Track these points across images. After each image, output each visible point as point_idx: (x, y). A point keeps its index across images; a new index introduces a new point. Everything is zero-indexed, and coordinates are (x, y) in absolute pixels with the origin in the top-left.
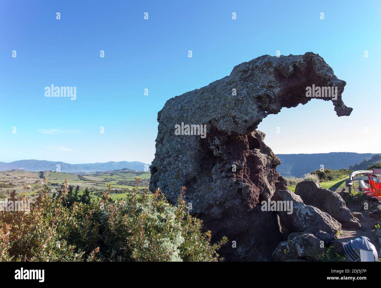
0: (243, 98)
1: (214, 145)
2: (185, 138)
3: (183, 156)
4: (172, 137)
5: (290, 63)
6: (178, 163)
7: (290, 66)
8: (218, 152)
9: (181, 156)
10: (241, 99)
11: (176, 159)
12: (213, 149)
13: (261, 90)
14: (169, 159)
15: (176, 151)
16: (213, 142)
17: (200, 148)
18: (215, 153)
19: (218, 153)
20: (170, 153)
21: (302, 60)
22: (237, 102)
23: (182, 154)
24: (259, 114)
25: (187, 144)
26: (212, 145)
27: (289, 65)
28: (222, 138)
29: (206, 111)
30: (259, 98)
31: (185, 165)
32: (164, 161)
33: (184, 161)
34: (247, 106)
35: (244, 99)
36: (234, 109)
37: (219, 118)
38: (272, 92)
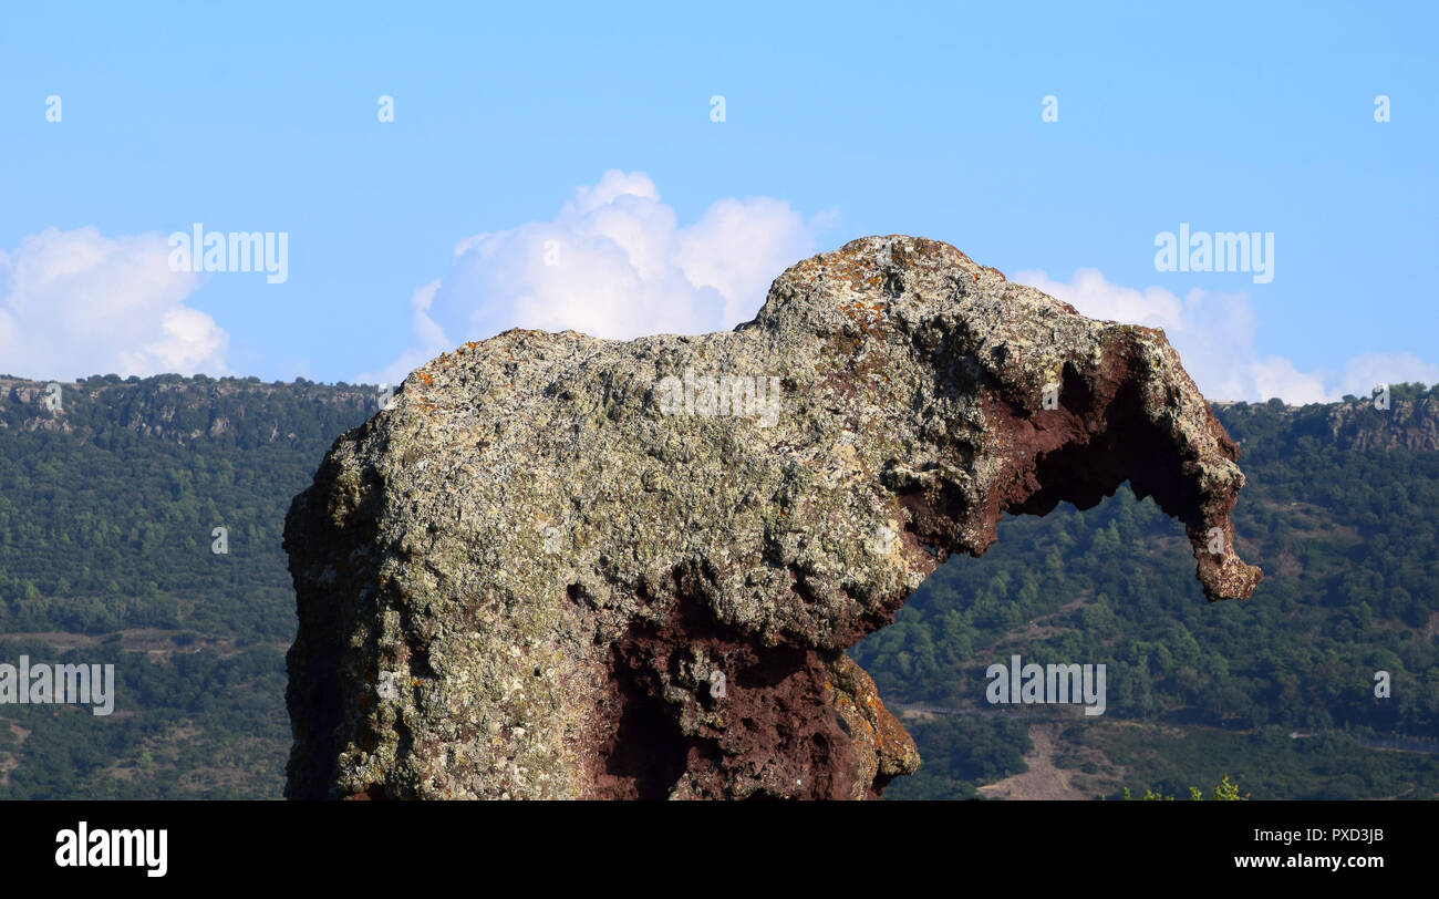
0: (840, 480)
1: (689, 684)
2: (537, 643)
3: (530, 734)
4: (477, 635)
5: (1049, 361)
6: (507, 766)
7: (1049, 373)
8: (701, 715)
9: (520, 731)
10: (832, 485)
11: (498, 749)
12: (680, 704)
13: (917, 449)
14: (464, 747)
15: (504, 708)
16: (683, 673)
17: (605, 694)
18: (687, 723)
19: (702, 723)
20: (473, 719)
21: (1098, 352)
22: (814, 497)
23: (529, 725)
24: (906, 563)
25: (551, 673)
26: (676, 682)
27: (1045, 367)
28: (730, 656)
29: (654, 520)
30: (909, 491)
31: (543, 777)
32: (436, 754)
33: (539, 757)
34: (854, 519)
35: (846, 489)
36: (800, 531)
37: (727, 562)
38: (966, 476)
